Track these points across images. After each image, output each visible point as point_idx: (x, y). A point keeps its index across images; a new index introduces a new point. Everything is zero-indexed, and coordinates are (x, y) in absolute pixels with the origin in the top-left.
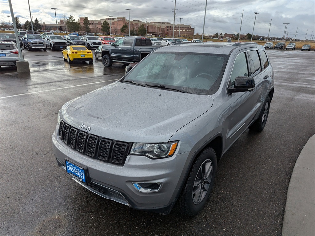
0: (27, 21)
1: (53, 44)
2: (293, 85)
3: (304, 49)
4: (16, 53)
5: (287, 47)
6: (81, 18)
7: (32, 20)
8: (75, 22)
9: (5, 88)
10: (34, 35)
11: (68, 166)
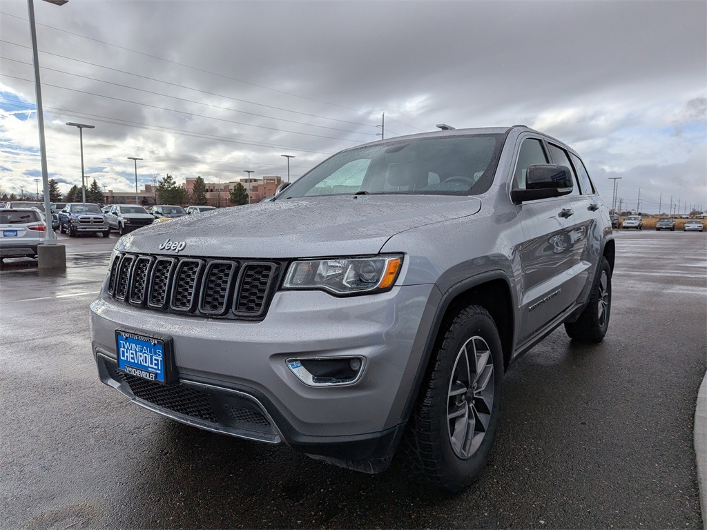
0: (75, 187)
1: (125, 223)
2: (653, 274)
3: (662, 228)
4: (41, 229)
5: (624, 224)
6: (188, 181)
7: (85, 184)
8: (175, 187)
9: (5, 291)
10: (86, 206)
11: (122, 349)
